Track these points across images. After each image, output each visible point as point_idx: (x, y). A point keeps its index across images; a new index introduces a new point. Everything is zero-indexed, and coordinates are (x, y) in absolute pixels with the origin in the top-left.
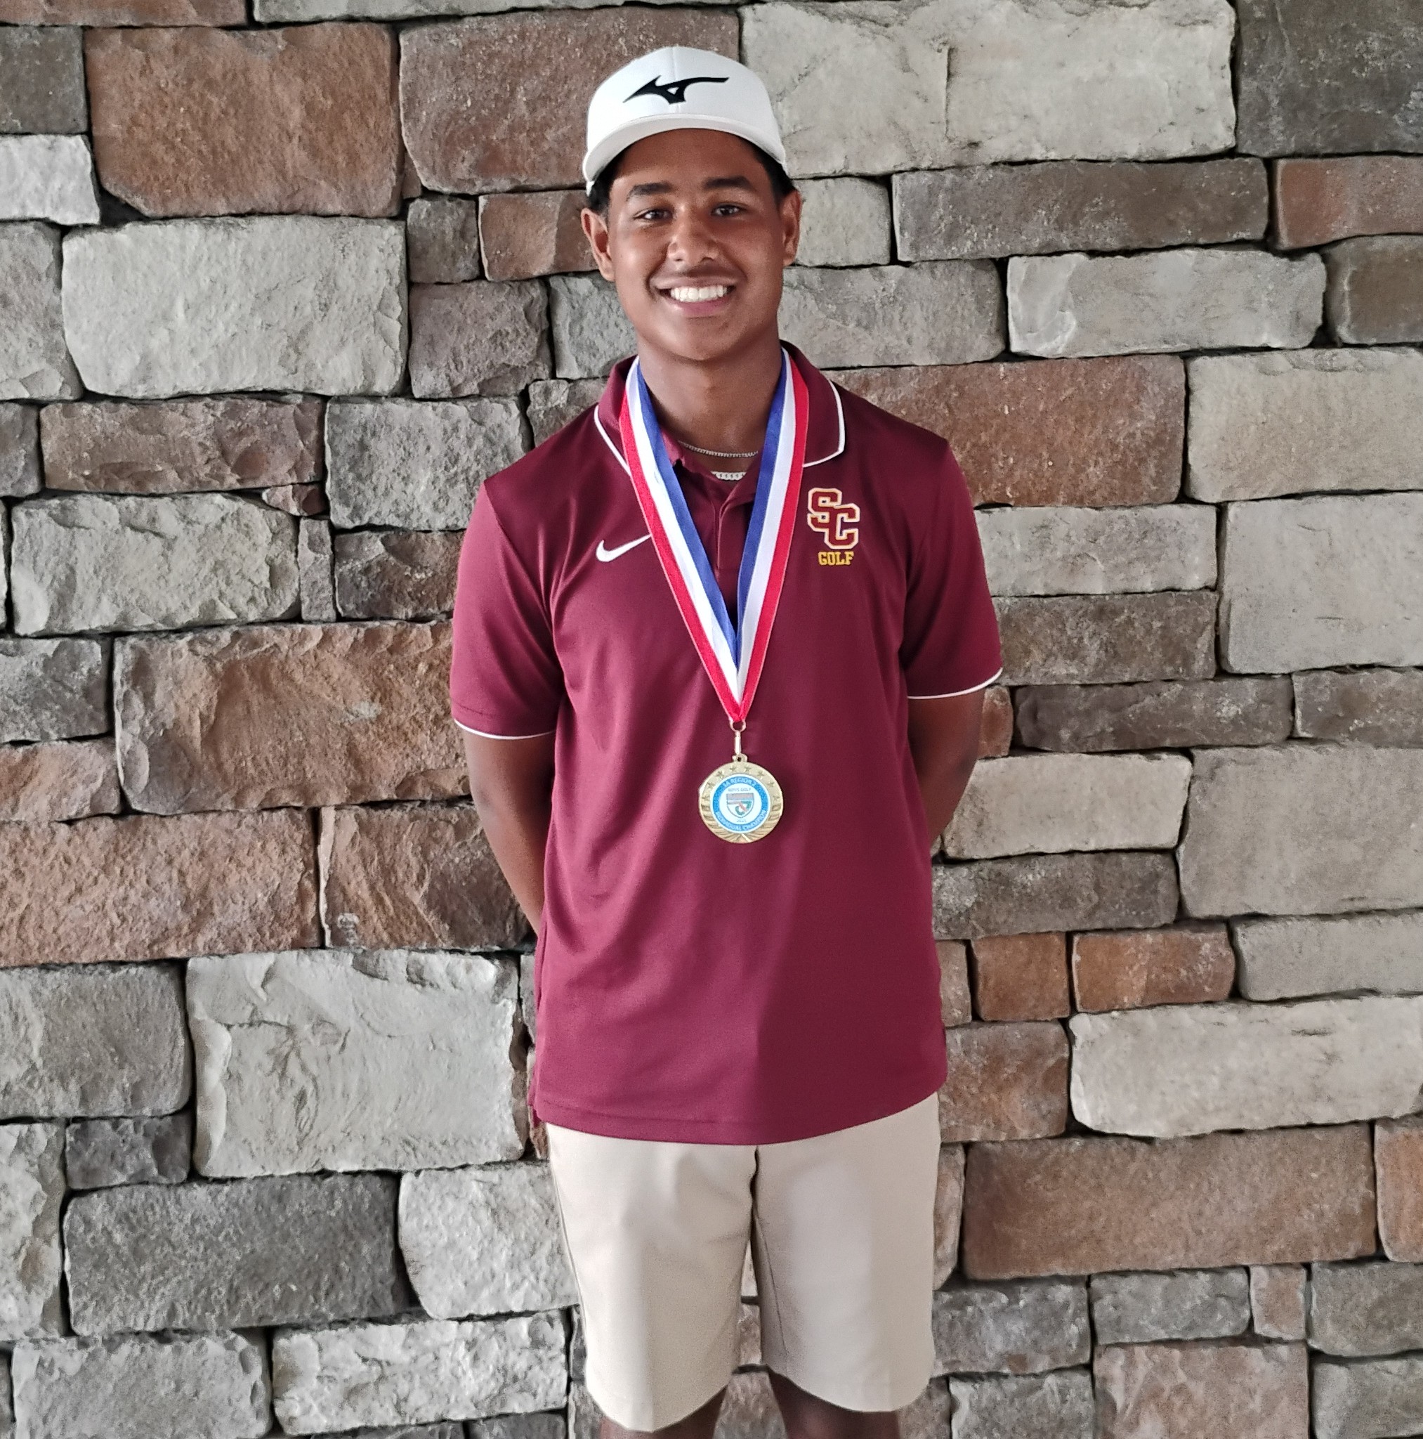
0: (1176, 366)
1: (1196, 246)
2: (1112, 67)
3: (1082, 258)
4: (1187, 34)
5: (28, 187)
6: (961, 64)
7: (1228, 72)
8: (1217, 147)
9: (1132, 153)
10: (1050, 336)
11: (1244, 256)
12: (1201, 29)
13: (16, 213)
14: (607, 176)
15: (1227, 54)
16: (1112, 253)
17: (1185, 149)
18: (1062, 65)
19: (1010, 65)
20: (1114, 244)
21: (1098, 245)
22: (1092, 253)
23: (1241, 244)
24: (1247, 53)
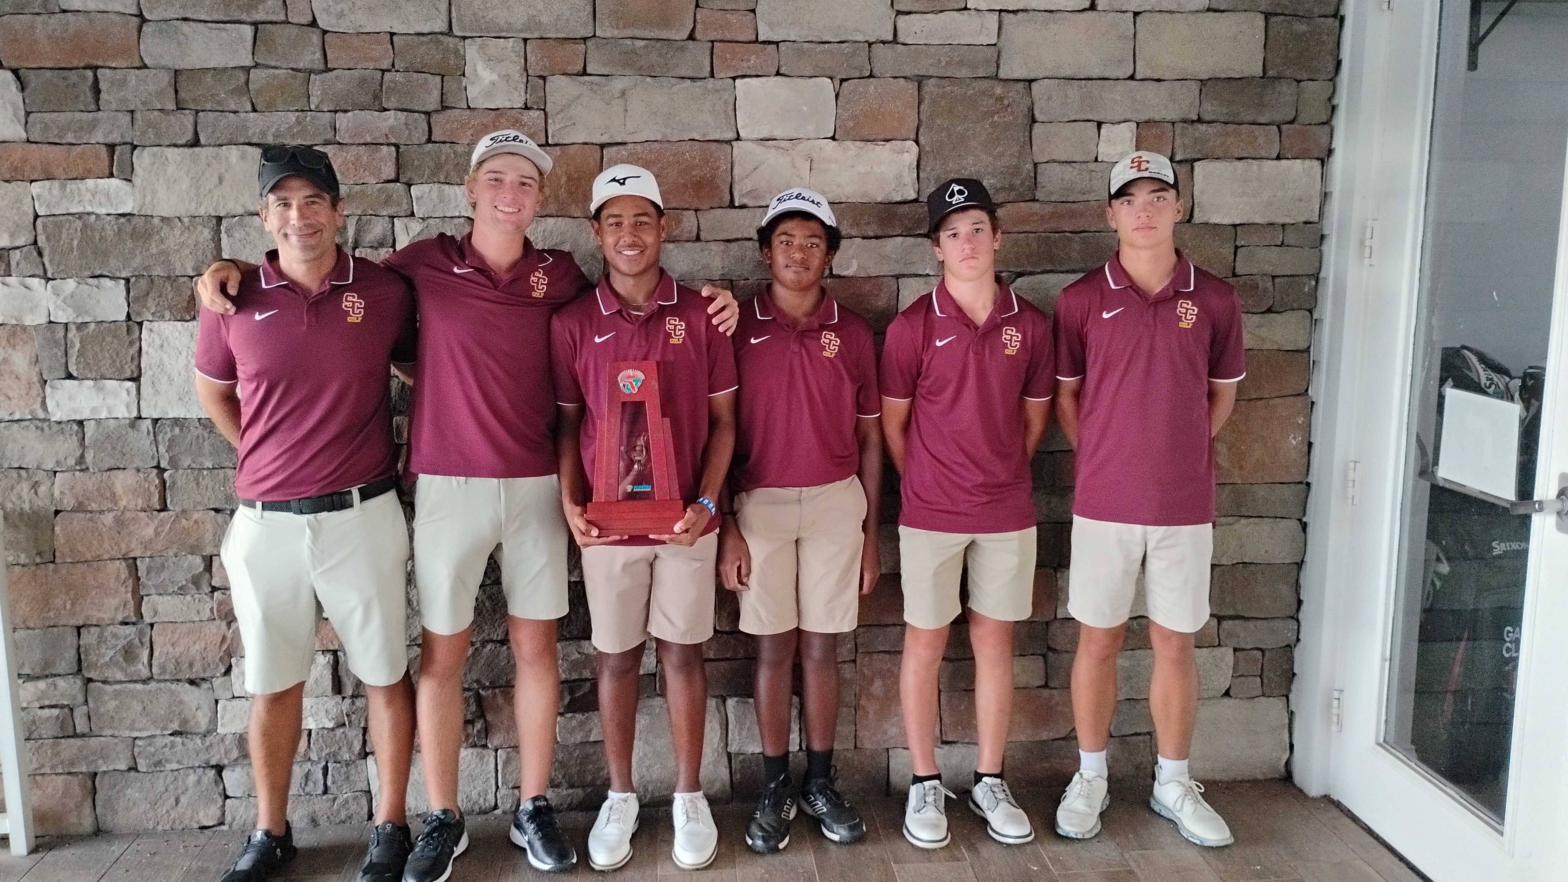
0: (894, 280)
1: (901, 235)
2: (872, 168)
3: (860, 240)
4: (900, 156)
5: (462, 205)
6: (814, 166)
7: (915, 170)
8: (910, 198)
9: (879, 200)
10: (847, 269)
11: (920, 240)
12: (906, 154)
13: (457, 214)
14: (599, 210)
15: (916, 163)
16: (871, 238)
17: (899, 199)
18: (853, 166)
19: (833, 166)
20: (871, 234)
21: (865, 235)
22: (864, 238)
23: (919, 235)
24: (922, 163)
